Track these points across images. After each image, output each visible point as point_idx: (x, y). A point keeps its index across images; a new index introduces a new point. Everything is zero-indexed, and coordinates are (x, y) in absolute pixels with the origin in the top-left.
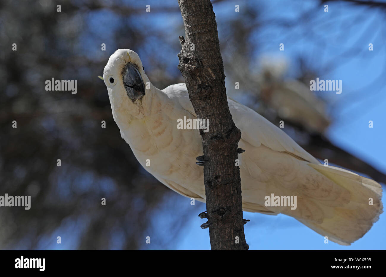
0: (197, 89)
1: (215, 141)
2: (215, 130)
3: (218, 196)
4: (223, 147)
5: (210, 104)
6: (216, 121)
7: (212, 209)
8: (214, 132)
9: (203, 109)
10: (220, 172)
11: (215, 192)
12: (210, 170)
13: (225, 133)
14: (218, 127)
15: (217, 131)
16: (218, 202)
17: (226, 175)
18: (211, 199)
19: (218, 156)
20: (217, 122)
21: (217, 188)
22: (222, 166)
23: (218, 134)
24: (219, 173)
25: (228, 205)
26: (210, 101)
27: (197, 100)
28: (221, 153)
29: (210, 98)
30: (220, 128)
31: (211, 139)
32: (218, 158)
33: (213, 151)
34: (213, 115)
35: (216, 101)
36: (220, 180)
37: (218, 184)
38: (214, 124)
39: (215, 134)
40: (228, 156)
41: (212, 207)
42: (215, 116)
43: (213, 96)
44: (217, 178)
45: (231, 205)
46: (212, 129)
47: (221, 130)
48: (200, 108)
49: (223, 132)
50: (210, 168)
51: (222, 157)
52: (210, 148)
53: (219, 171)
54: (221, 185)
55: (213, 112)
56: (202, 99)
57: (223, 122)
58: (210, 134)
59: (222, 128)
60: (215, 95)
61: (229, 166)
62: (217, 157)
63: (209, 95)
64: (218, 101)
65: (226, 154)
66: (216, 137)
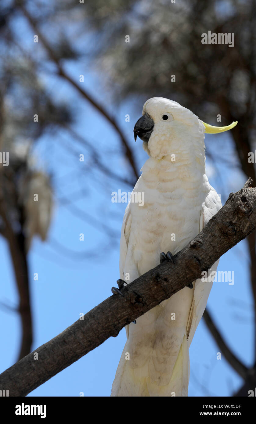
0: (227, 222)
1: (194, 261)
2: (203, 256)
3: (150, 289)
4: (193, 271)
5: (220, 239)
6: (210, 252)
7: (136, 290)
8: (201, 256)
9: (214, 236)
10: (172, 280)
11: (152, 285)
12: (168, 270)
13: (205, 266)
14: (207, 257)
15: (203, 258)
16: (145, 292)
17: (172, 286)
18: (143, 284)
19: (183, 271)
20: (210, 254)
21: (157, 285)
22: (178, 279)
23: (201, 260)
24: (170, 279)
25: (146, 302)
26: (223, 238)
27: (217, 226)
28: (187, 272)
29: (226, 237)
30: (206, 259)
31: (195, 257)
32: (182, 272)
33: (185, 264)
34: (214, 247)
35: (226, 243)
36: (165, 284)
37: (161, 284)
38: (207, 253)
39: (200, 258)
40: (187, 278)
41: (138, 289)
42: (213, 249)
43: (229, 239)
44: (166, 280)
45: (148, 303)
46: (202, 253)
47: (206, 261)
48: (213, 233)
49: (205, 264)
50: (169, 270)
51: (184, 274)
52: (186, 260)
53: (172, 278)
54: (162, 287)
55: (216, 246)
56: (221, 230)
57: (212, 259)
58: (197, 254)
59: (207, 260)
60: (231, 239)
61: (179, 284)
62: (181, 270)
63: (228, 235)
64: (226, 244)
65: (188, 276)
66: (198, 260)
